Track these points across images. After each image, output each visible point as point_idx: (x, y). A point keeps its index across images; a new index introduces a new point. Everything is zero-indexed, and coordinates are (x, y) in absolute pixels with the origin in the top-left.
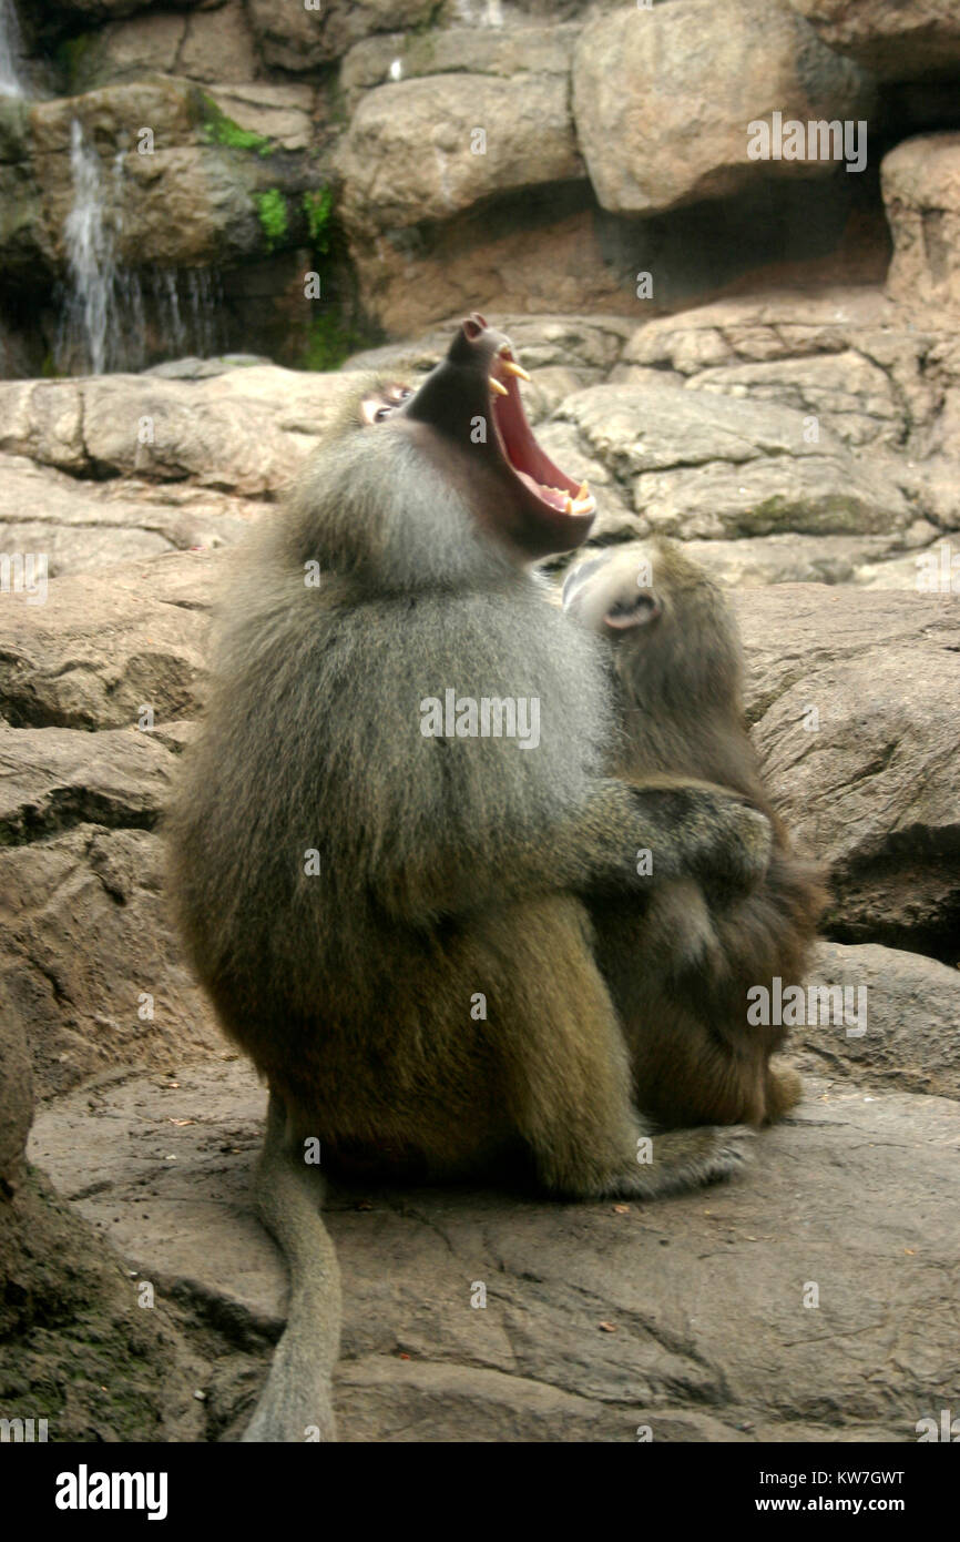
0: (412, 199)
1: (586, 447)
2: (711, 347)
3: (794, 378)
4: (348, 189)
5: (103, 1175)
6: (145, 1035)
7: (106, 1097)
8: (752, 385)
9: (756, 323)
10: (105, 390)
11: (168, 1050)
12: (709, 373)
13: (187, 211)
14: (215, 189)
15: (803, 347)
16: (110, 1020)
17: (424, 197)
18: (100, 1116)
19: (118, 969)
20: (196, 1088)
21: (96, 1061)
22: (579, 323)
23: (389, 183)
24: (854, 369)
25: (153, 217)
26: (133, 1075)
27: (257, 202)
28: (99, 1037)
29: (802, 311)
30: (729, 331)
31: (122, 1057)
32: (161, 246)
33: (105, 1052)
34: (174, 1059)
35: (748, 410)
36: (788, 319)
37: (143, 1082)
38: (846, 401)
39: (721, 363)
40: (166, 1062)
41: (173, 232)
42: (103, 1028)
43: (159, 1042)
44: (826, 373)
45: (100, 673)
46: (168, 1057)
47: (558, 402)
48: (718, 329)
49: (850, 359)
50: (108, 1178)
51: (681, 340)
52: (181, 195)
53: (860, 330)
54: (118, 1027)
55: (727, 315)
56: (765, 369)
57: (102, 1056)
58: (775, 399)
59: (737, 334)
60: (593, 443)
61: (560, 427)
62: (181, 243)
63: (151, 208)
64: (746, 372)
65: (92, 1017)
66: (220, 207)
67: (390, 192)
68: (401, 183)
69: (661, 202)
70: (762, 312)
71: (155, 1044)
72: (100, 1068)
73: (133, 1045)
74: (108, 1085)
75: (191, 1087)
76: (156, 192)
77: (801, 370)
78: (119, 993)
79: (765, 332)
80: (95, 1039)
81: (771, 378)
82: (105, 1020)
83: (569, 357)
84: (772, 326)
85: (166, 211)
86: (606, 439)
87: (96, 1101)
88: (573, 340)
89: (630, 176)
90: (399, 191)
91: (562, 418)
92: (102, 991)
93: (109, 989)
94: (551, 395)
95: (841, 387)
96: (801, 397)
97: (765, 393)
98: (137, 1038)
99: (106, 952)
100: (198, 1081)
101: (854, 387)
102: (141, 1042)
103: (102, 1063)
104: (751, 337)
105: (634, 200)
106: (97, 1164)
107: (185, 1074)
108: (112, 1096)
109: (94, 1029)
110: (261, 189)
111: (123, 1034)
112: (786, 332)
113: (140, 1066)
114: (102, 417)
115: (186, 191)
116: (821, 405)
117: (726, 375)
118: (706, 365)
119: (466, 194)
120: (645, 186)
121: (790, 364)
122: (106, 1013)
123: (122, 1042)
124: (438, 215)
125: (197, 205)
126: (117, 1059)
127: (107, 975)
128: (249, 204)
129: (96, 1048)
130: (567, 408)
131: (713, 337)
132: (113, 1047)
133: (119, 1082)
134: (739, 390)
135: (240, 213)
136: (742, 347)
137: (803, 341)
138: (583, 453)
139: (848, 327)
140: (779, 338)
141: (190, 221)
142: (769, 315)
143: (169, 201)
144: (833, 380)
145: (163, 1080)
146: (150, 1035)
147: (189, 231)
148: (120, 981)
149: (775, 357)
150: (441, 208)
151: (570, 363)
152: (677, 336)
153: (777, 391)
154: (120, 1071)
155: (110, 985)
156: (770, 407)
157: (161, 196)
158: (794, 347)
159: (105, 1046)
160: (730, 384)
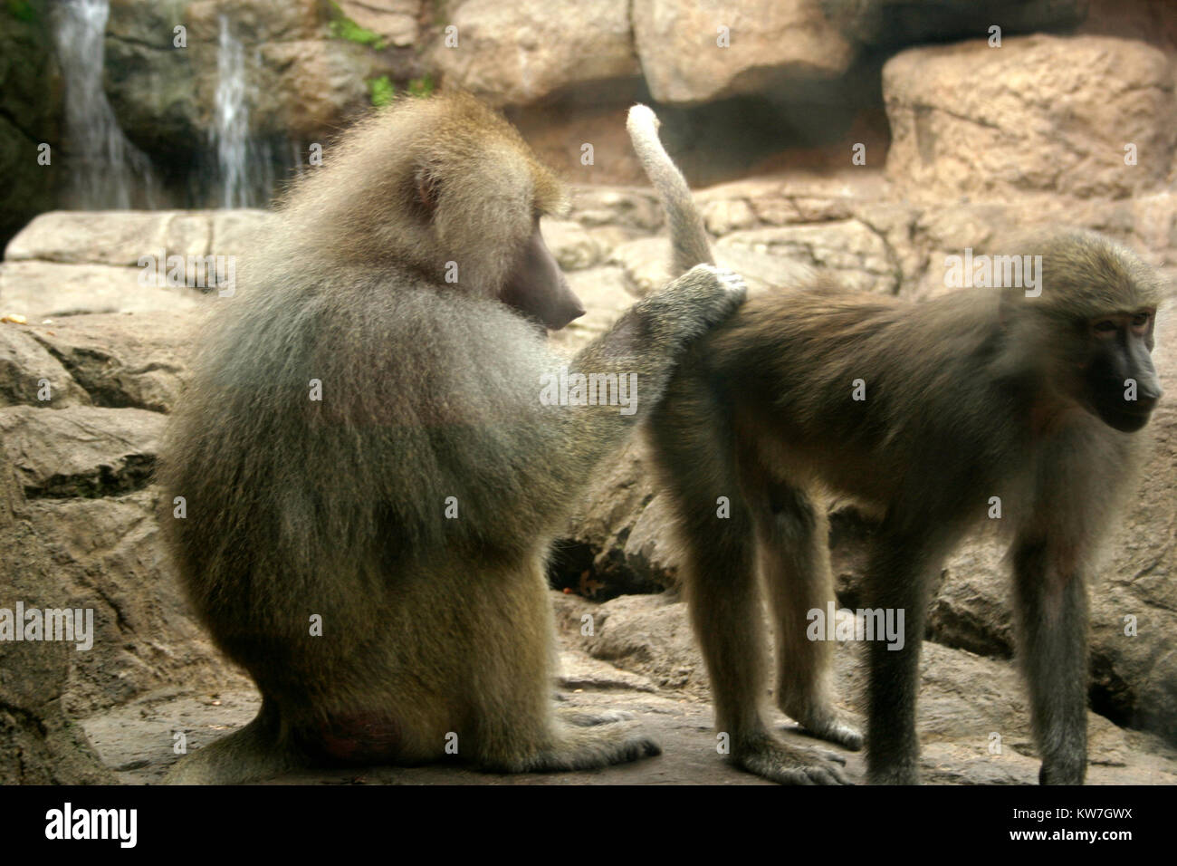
0: (498, 88)
1: (630, 286)
2: (740, 214)
3: (807, 239)
4: (446, 79)
5: (142, 757)
6: (194, 663)
7: (158, 709)
8: (772, 244)
9: (778, 195)
10: (231, 222)
11: (214, 676)
12: (737, 235)
13: (312, 92)
14: (336, 74)
15: (816, 217)
16: (166, 648)
17: (508, 86)
18: (150, 720)
19: (175, 605)
20: (235, 706)
21: (152, 680)
22: (633, 193)
23: (479, 74)
24: (856, 234)
25: (284, 96)
26: (182, 695)
27: (371, 86)
28: (155, 660)
29: (815, 187)
30: (755, 201)
31: (174, 680)
32: (290, 120)
33: (159, 674)
34: (218, 684)
35: (768, 262)
36: (803, 192)
37: (190, 700)
38: (848, 259)
39: (748, 226)
40: (212, 686)
41: (300, 109)
42: (159, 653)
43: (207, 669)
44: (832, 237)
45: (178, 374)
46: (214, 682)
47: (610, 250)
48: (746, 200)
49: (854, 227)
50: (146, 759)
51: (715, 208)
52: (309, 79)
53: (862, 203)
54: (172, 654)
55: (755, 189)
56: (783, 232)
57: (156, 676)
58: (790, 255)
59: (761, 204)
60: (636, 283)
61: (610, 271)
62: (306, 118)
63: (282, 89)
64: (768, 234)
65: (149, 644)
66: (340, 89)
67: (480, 82)
68: (490, 74)
69: (702, 95)
70: (783, 187)
71: (203, 671)
72: (154, 687)
73: (184, 670)
74: (159, 700)
75: (231, 705)
76: (288, 75)
77: (813, 233)
78: (174, 626)
79: (783, 203)
80: (151, 661)
81: (787, 238)
82: (161, 647)
83: (622, 219)
84: (791, 198)
85: (294, 91)
86: (648, 280)
87: (147, 711)
88: (626, 206)
89: (677, 73)
90: (488, 81)
91: (613, 263)
92: (160, 623)
93: (165, 622)
94: (604, 245)
95: (845, 248)
96: (812, 254)
97: (782, 250)
98: (188, 665)
99: (164, 591)
100: (237, 701)
101: (855, 247)
102: (191, 668)
103: (156, 683)
104: (773, 207)
105: (681, 94)
106: (138, 750)
107: (228, 696)
108: (161, 709)
109: (151, 654)
110: (374, 75)
111: (176, 660)
112: (802, 203)
113: (189, 687)
114: (227, 242)
115: (313, 76)
116: (828, 262)
117: (749, 236)
118: (734, 228)
119: (543, 85)
120: (689, 82)
121: (804, 229)
122: (162, 642)
123: (175, 667)
124: (519, 102)
125: (322, 87)
126: (170, 680)
127: (164, 610)
128: (363, 88)
129: (151, 669)
130: (617, 255)
131: (742, 206)
132: (166, 670)
133: (170, 698)
134: (761, 249)
135: (356, 96)
136: (766, 214)
137: (815, 212)
138: (627, 290)
139: (852, 201)
140: (795, 207)
141: (314, 100)
142: (790, 189)
143: (297, 84)
144: (838, 242)
145: (208, 699)
146: (200, 664)
147: (313, 108)
148: (175, 616)
149: (791, 222)
150: (521, 96)
151: (624, 225)
152: (712, 204)
153: (792, 249)
154: (171, 690)
155: (168, 619)
156: (787, 260)
157: (291, 80)
158: (807, 216)
159: (160, 669)
160: (754, 243)
